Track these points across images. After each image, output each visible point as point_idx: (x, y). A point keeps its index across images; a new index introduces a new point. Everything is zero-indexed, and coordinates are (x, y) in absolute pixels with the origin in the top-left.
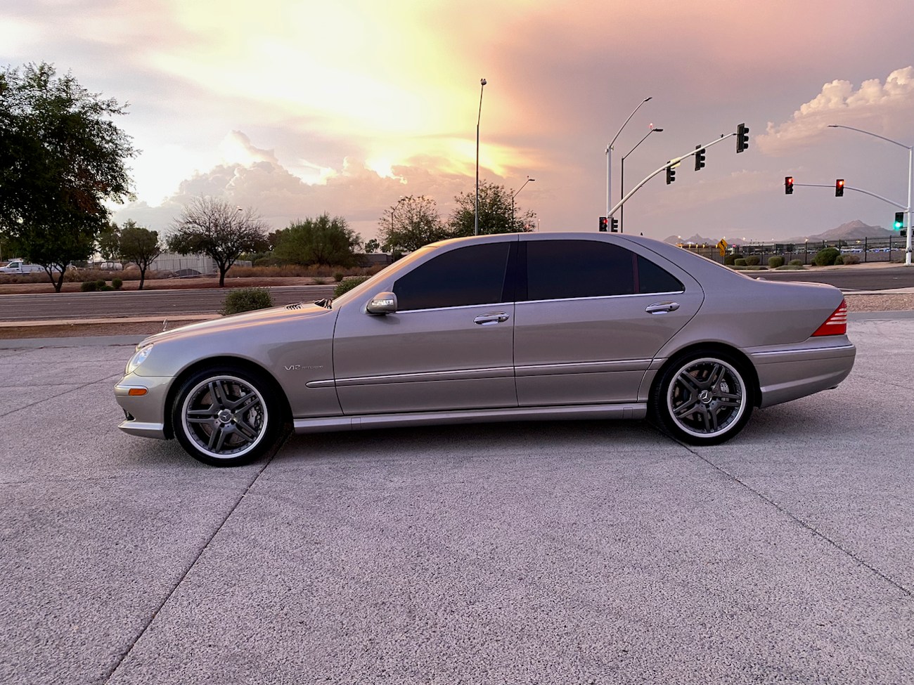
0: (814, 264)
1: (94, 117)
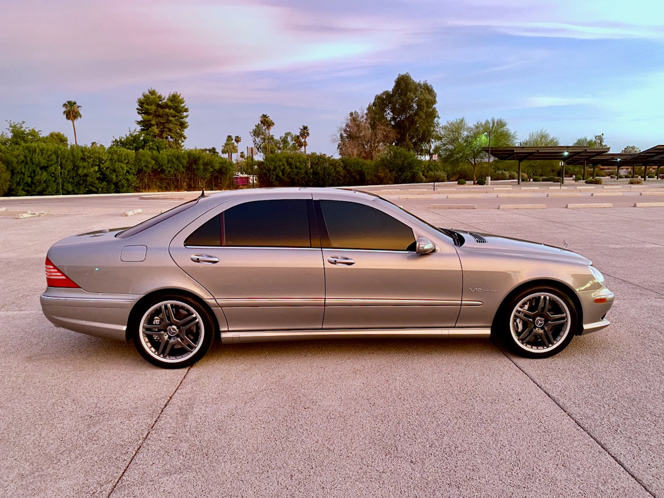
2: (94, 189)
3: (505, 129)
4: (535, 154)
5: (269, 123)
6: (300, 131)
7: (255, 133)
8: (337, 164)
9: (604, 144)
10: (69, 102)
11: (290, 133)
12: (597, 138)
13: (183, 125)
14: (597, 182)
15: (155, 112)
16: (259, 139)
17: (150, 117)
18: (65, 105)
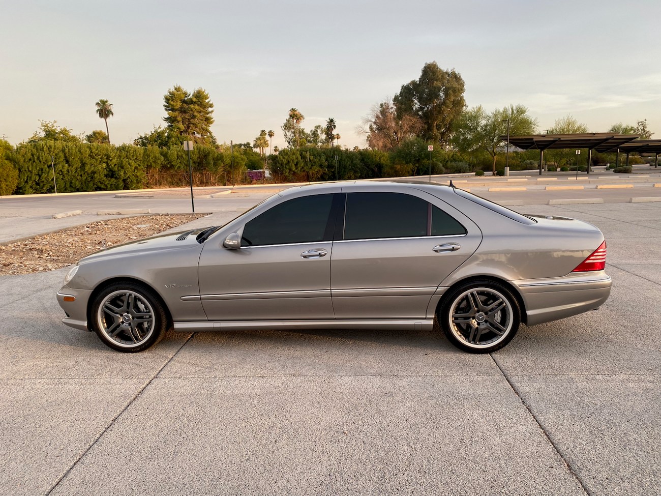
2: (103, 186)
3: (525, 116)
4: (556, 143)
5: (298, 116)
6: (327, 123)
7: (286, 126)
8: (354, 156)
9: (647, 130)
10: (101, 101)
11: (319, 126)
12: (640, 123)
13: (208, 120)
14: (627, 171)
15: (181, 108)
16: (290, 133)
17: (177, 113)
18: (98, 104)
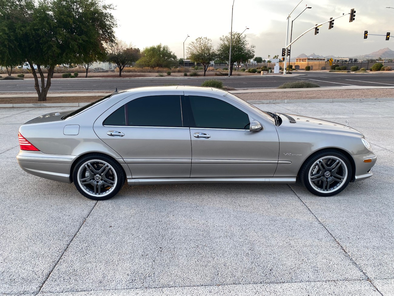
0: (371, 70)
1: (104, 11)
